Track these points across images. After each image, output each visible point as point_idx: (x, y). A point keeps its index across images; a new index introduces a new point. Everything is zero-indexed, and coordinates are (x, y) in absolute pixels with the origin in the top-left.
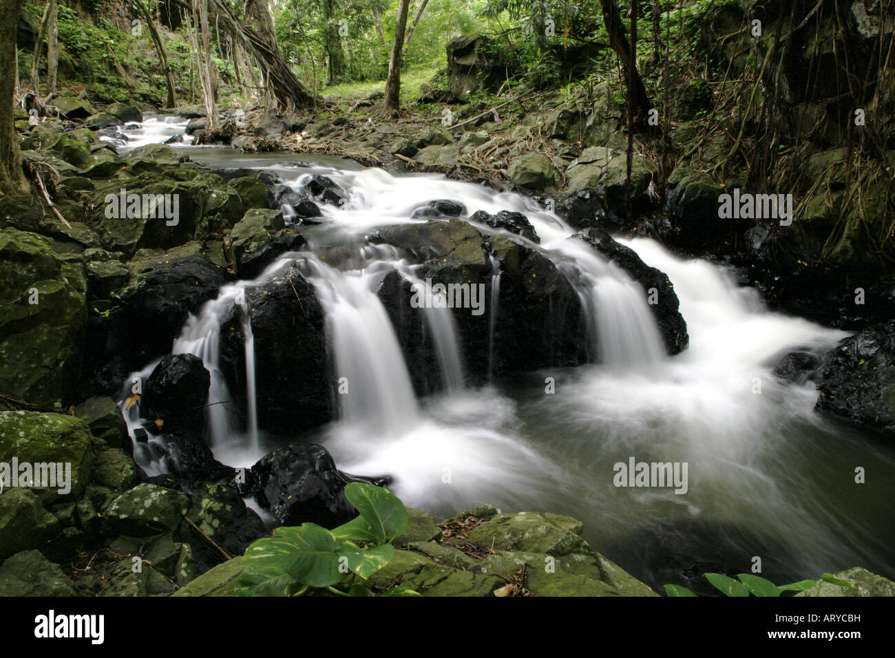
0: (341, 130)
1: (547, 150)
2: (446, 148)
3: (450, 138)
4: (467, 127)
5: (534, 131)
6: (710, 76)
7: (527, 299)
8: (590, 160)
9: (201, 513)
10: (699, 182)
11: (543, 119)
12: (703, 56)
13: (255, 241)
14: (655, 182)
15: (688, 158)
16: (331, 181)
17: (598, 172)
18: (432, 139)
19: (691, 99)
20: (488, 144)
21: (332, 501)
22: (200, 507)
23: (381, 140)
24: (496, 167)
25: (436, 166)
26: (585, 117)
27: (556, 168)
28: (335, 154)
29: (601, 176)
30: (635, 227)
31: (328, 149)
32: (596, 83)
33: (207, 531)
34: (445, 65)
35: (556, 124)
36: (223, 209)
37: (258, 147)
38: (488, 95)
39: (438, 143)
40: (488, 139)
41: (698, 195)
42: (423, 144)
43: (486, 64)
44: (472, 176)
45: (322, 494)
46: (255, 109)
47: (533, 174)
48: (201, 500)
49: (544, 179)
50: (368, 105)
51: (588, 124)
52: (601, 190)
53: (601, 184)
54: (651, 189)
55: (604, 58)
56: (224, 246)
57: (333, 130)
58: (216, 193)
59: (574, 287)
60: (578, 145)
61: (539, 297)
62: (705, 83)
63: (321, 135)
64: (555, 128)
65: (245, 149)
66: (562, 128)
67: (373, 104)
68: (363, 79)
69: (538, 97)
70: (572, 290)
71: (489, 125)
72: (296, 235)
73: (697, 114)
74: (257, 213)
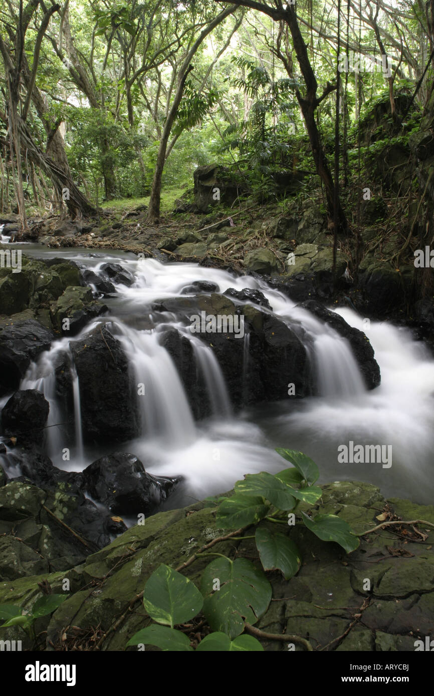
0: (118, 232)
1: (271, 246)
2: (197, 245)
3: (200, 237)
4: (211, 230)
5: (261, 233)
6: (384, 194)
7: (268, 350)
8: (303, 253)
9: (55, 503)
10: (381, 268)
11: (267, 225)
12: (378, 180)
13: (74, 309)
14: (350, 268)
15: (372, 252)
16: (121, 267)
17: (309, 261)
18: (187, 238)
19: (372, 210)
20: (228, 242)
21: (146, 494)
22: (54, 499)
23: (148, 239)
24: (235, 258)
25: (191, 258)
26: (297, 223)
27: (278, 259)
28: (119, 249)
29: (312, 264)
30: (336, 300)
31: (114, 246)
32: (304, 199)
33: (59, 516)
34: (192, 186)
35: (277, 228)
36: (49, 287)
37: (61, 244)
38: (225, 208)
39: (191, 241)
40: (227, 239)
41: (380, 277)
42: (180, 242)
43: (223, 185)
44: (219, 264)
45: (138, 489)
46: (51, 217)
47: (263, 263)
48: (54, 494)
49: (270, 266)
50: (135, 215)
51: (299, 228)
52: (312, 274)
53: (312, 270)
54: (347, 273)
55: (308, 182)
56: (50, 313)
57: (112, 232)
58: (43, 275)
59: (302, 342)
60: (292, 243)
61: (277, 349)
62: (381, 199)
63: (104, 236)
64: (275, 230)
65: (51, 245)
66: (281, 230)
67: (139, 214)
68: (129, 196)
69: (261, 210)
70: (300, 343)
71: (228, 229)
72: (102, 305)
73: (377, 221)
74: (74, 289)
